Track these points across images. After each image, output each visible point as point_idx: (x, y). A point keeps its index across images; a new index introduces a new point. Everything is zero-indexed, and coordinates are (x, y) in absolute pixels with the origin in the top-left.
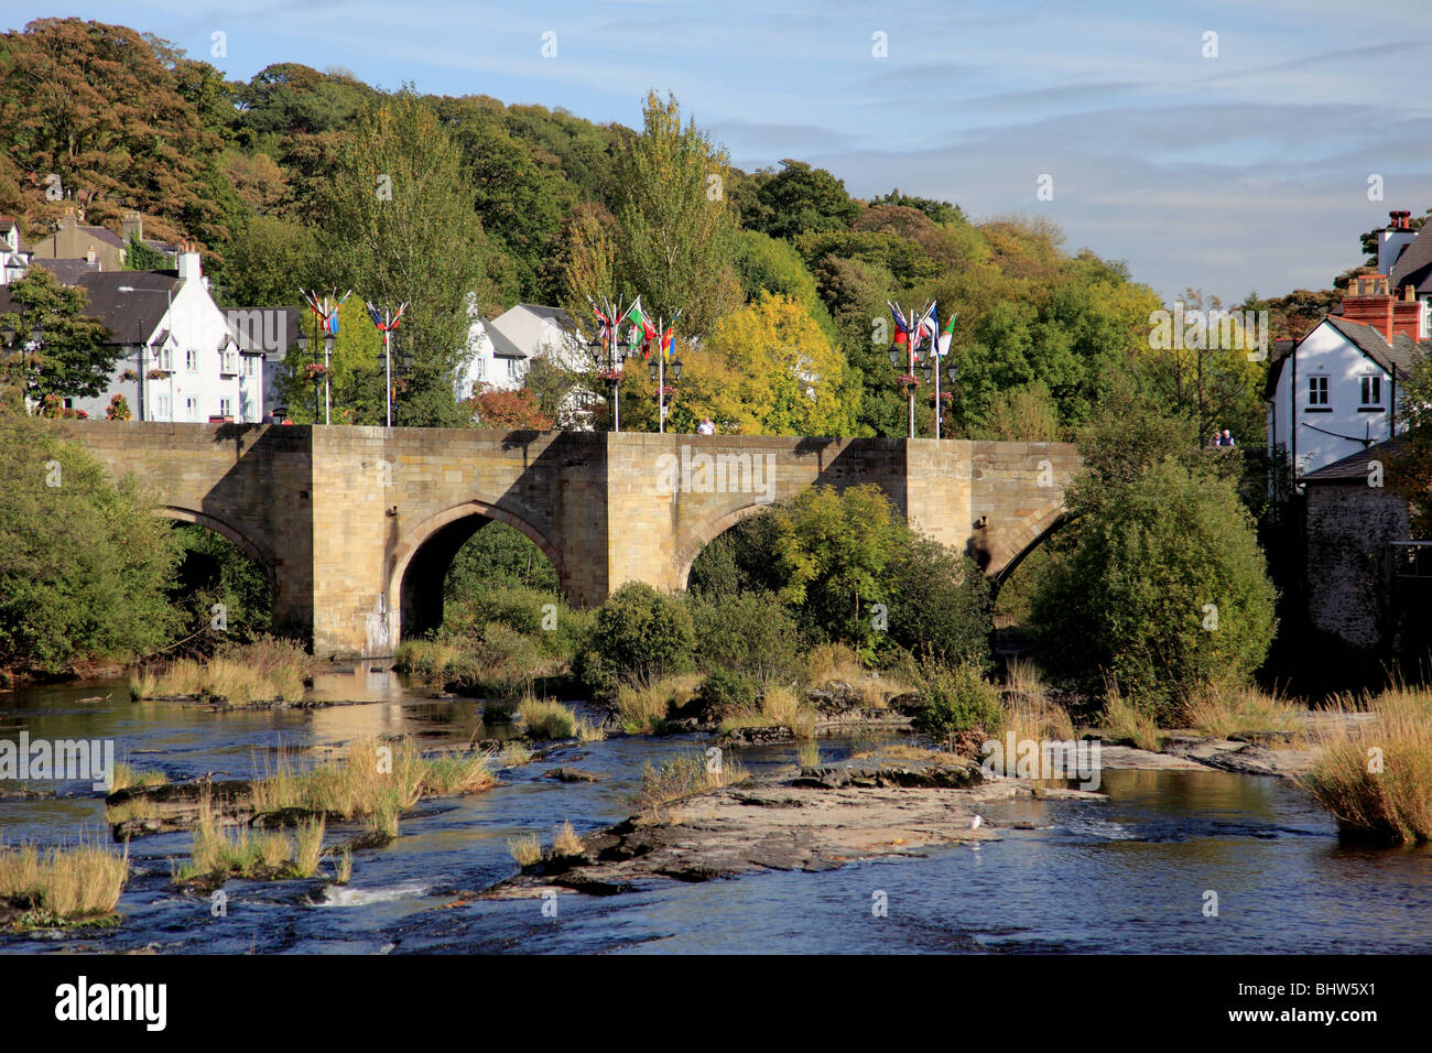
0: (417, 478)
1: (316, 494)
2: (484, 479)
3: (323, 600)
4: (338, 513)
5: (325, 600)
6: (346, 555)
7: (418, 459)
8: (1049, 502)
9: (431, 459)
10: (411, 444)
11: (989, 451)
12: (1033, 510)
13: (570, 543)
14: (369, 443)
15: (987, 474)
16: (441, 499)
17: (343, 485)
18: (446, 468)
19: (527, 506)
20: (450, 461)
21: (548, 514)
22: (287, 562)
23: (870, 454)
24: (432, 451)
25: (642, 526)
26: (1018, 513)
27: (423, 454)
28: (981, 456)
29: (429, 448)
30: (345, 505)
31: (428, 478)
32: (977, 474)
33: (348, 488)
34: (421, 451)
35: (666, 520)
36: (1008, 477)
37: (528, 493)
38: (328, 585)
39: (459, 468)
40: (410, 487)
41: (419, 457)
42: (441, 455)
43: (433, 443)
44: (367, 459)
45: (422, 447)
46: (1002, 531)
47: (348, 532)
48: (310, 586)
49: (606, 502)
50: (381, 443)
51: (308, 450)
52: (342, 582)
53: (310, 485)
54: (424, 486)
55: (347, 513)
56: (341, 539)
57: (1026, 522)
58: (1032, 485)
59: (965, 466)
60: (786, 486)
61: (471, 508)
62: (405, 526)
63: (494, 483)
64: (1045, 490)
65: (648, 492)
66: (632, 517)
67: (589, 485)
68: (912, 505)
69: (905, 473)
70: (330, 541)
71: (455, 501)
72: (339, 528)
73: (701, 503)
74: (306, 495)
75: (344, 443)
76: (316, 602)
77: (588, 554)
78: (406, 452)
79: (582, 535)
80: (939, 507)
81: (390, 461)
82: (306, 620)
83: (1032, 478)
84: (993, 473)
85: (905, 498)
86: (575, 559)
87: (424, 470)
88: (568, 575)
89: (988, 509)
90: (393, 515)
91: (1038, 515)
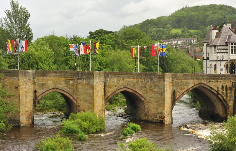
0: (41, 83)
1: (20, 87)
2: (57, 83)
4: (25, 92)
6: (26, 102)
8: (188, 87)
9: (45, 78)
10: (39, 74)
11: (176, 75)
12: (184, 89)
13: (80, 98)
14: (30, 74)
16: (47, 88)
17: (25, 85)
18: (48, 80)
19: (68, 89)
20: (49, 78)
21: (74, 91)
24: (45, 76)
25: (99, 94)
26: (181, 89)
27: (43, 76)
28: (174, 76)
30: (26, 90)
31: (44, 82)
32: (173, 80)
33: (26, 85)
36: (179, 81)
37: (69, 86)
38: (23, 110)
39: (51, 80)
40: (39, 85)
41: (42, 77)
42: (47, 77)
43: (45, 74)
44: (30, 78)
45: (42, 75)
46: (178, 93)
47: (26, 96)
50: (32, 74)
51: (18, 76)
52: (25, 109)
53: (19, 85)
54: (43, 85)
55: (26, 92)
56: (25, 98)
57: (183, 91)
58: (185, 83)
59: (171, 79)
60: (130, 84)
61: (54, 90)
62: (38, 94)
63: (60, 84)
64: (187, 84)
65: (100, 86)
66: (98, 92)
67: (87, 84)
68: (165, 89)
69: (164, 81)
70: (23, 99)
71: (50, 88)
72: (24, 96)
73: (110, 88)
74: (17, 88)
75: (25, 74)
76: (21, 115)
77: (87, 101)
78: (38, 76)
79: (84, 96)
80: (168, 89)
81: (34, 78)
82: (17, 119)
83: (185, 81)
84: (176, 80)
85: (164, 87)
86: (82, 102)
87: (42, 81)
88: (79, 106)
89: (175, 88)
90: (35, 92)
91: (186, 90)
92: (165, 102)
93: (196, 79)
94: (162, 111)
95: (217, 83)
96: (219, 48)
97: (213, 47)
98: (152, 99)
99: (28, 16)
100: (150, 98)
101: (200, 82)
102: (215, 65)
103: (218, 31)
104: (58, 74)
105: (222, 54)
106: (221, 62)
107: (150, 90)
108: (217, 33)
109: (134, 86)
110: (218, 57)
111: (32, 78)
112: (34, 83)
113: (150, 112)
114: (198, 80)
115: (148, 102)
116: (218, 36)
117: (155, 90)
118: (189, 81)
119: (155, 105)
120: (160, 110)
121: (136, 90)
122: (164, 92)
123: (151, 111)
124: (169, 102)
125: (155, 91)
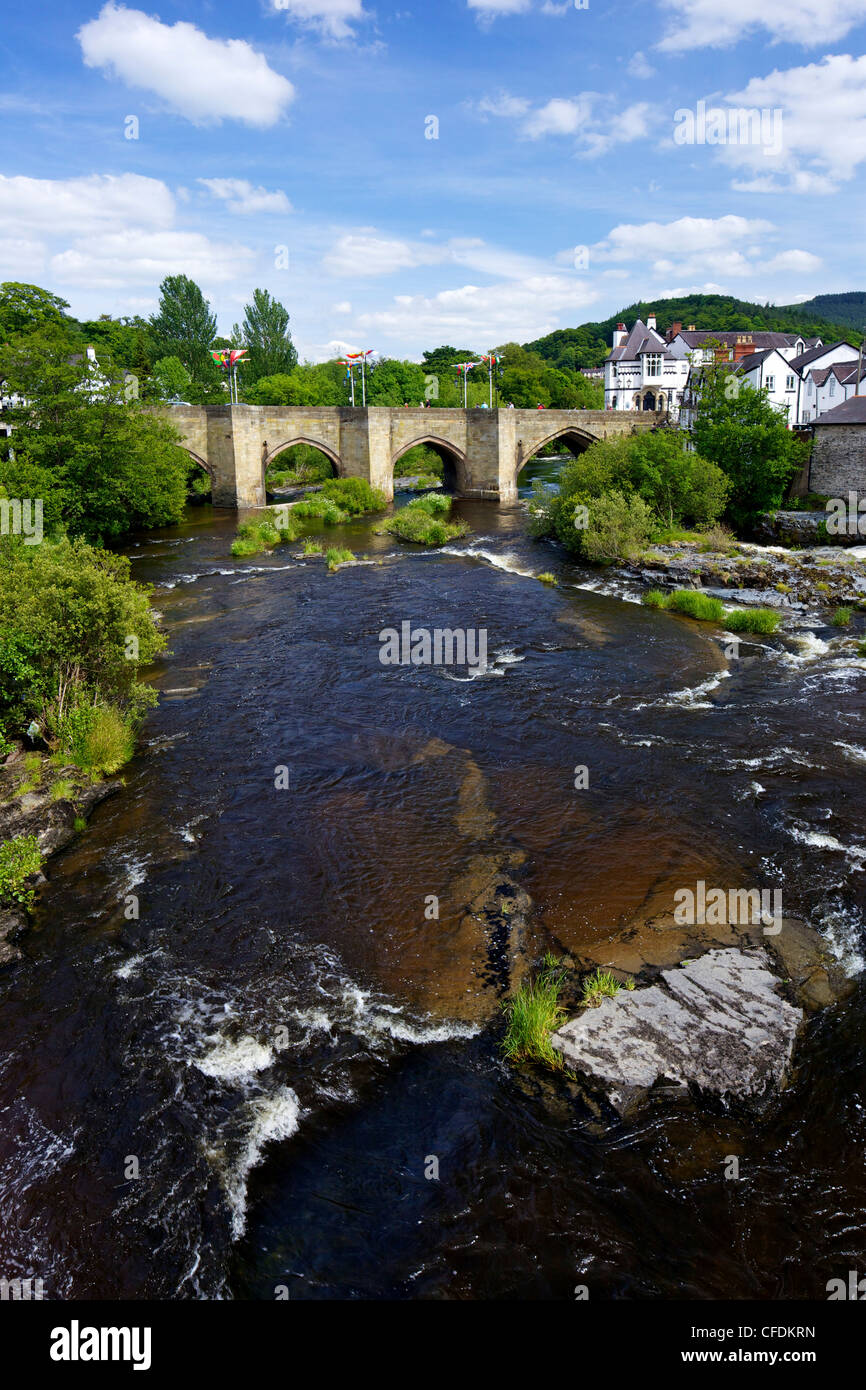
0: (275, 428)
1: (234, 436)
2: (305, 428)
3: (240, 483)
4: (243, 445)
5: (241, 484)
6: (248, 463)
7: (275, 420)
8: (546, 434)
9: (281, 420)
10: (270, 413)
11: (523, 414)
12: (540, 437)
13: (347, 457)
14: (253, 413)
15: (522, 422)
16: (287, 437)
17: (245, 432)
18: (288, 423)
19: (326, 440)
20: (290, 421)
21: (334, 443)
22: (219, 467)
23: (477, 415)
24: (281, 416)
25: (380, 447)
26: (534, 439)
27: (277, 418)
28: (520, 414)
29: (280, 415)
30: (246, 441)
31: (280, 428)
32: (518, 423)
34: (275, 416)
35: (388, 445)
36: (530, 424)
37: (325, 434)
38: (242, 476)
39: (294, 423)
40: (272, 432)
42: (285, 418)
43: (281, 413)
44: (253, 421)
45: (276, 414)
46: (528, 445)
47: (248, 453)
48: (234, 478)
49: (368, 438)
50: (258, 413)
51: (229, 417)
52: (246, 476)
53: (232, 432)
54: (278, 432)
55: (247, 444)
56: (245, 456)
57: (537, 442)
58: (540, 427)
59: (514, 420)
60: (438, 429)
61: (300, 441)
62: (270, 449)
63: (310, 430)
64: (545, 429)
65: (382, 433)
66: (377, 444)
67: (357, 430)
68: (500, 436)
69: (497, 423)
70: (241, 457)
71: (292, 438)
72: (244, 451)
73: (401, 437)
74: (229, 437)
75: (244, 413)
76: (237, 484)
77: (357, 460)
78: (269, 417)
79: (353, 452)
80: (507, 437)
81: (262, 421)
82: (232, 492)
83: (540, 424)
84: (524, 423)
85: (497, 433)
86: (349, 462)
87: (278, 425)
88: (345, 469)
89: (522, 437)
90: (265, 445)
91: (542, 439)
92: (501, 460)
93: (562, 420)
94: (495, 477)
95: (603, 428)
96: (622, 364)
97: (611, 364)
98: (477, 457)
99: (285, 319)
100: (474, 453)
101: (570, 425)
102: (615, 397)
103: (626, 334)
104: (306, 413)
105: (628, 377)
106: (626, 391)
107: (477, 439)
108: (623, 338)
109: (445, 432)
110: (619, 381)
111: (257, 422)
112: (262, 428)
113: (474, 479)
114: (566, 422)
115: (471, 461)
116: (624, 341)
117: (483, 439)
118: (549, 423)
119: (484, 465)
120: (491, 475)
121: (448, 440)
122: (497, 443)
123: (476, 476)
124: (508, 461)
125: (482, 442)
